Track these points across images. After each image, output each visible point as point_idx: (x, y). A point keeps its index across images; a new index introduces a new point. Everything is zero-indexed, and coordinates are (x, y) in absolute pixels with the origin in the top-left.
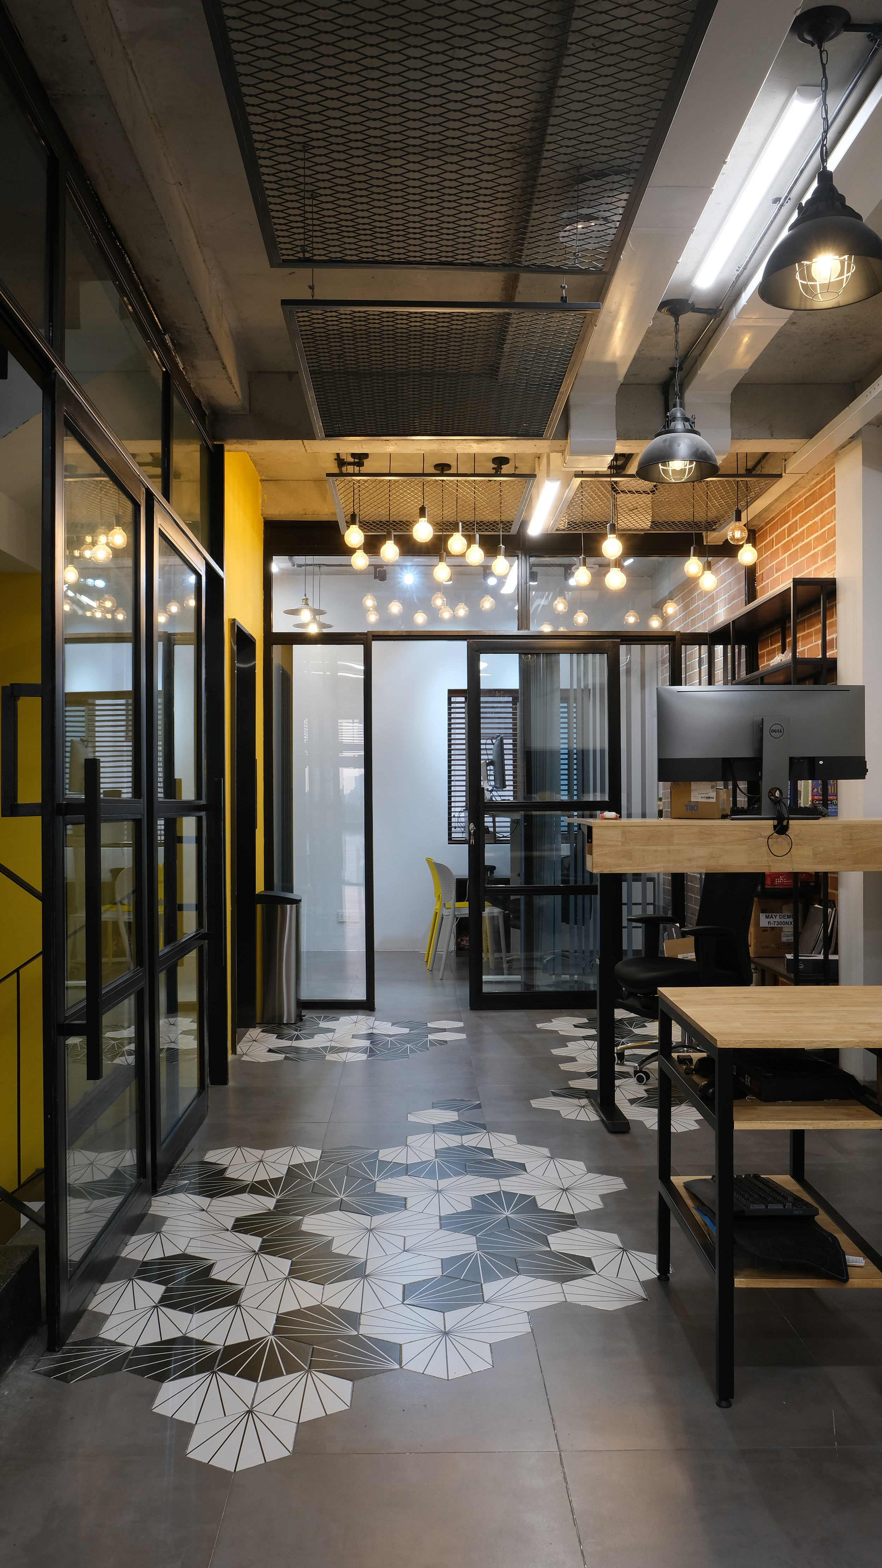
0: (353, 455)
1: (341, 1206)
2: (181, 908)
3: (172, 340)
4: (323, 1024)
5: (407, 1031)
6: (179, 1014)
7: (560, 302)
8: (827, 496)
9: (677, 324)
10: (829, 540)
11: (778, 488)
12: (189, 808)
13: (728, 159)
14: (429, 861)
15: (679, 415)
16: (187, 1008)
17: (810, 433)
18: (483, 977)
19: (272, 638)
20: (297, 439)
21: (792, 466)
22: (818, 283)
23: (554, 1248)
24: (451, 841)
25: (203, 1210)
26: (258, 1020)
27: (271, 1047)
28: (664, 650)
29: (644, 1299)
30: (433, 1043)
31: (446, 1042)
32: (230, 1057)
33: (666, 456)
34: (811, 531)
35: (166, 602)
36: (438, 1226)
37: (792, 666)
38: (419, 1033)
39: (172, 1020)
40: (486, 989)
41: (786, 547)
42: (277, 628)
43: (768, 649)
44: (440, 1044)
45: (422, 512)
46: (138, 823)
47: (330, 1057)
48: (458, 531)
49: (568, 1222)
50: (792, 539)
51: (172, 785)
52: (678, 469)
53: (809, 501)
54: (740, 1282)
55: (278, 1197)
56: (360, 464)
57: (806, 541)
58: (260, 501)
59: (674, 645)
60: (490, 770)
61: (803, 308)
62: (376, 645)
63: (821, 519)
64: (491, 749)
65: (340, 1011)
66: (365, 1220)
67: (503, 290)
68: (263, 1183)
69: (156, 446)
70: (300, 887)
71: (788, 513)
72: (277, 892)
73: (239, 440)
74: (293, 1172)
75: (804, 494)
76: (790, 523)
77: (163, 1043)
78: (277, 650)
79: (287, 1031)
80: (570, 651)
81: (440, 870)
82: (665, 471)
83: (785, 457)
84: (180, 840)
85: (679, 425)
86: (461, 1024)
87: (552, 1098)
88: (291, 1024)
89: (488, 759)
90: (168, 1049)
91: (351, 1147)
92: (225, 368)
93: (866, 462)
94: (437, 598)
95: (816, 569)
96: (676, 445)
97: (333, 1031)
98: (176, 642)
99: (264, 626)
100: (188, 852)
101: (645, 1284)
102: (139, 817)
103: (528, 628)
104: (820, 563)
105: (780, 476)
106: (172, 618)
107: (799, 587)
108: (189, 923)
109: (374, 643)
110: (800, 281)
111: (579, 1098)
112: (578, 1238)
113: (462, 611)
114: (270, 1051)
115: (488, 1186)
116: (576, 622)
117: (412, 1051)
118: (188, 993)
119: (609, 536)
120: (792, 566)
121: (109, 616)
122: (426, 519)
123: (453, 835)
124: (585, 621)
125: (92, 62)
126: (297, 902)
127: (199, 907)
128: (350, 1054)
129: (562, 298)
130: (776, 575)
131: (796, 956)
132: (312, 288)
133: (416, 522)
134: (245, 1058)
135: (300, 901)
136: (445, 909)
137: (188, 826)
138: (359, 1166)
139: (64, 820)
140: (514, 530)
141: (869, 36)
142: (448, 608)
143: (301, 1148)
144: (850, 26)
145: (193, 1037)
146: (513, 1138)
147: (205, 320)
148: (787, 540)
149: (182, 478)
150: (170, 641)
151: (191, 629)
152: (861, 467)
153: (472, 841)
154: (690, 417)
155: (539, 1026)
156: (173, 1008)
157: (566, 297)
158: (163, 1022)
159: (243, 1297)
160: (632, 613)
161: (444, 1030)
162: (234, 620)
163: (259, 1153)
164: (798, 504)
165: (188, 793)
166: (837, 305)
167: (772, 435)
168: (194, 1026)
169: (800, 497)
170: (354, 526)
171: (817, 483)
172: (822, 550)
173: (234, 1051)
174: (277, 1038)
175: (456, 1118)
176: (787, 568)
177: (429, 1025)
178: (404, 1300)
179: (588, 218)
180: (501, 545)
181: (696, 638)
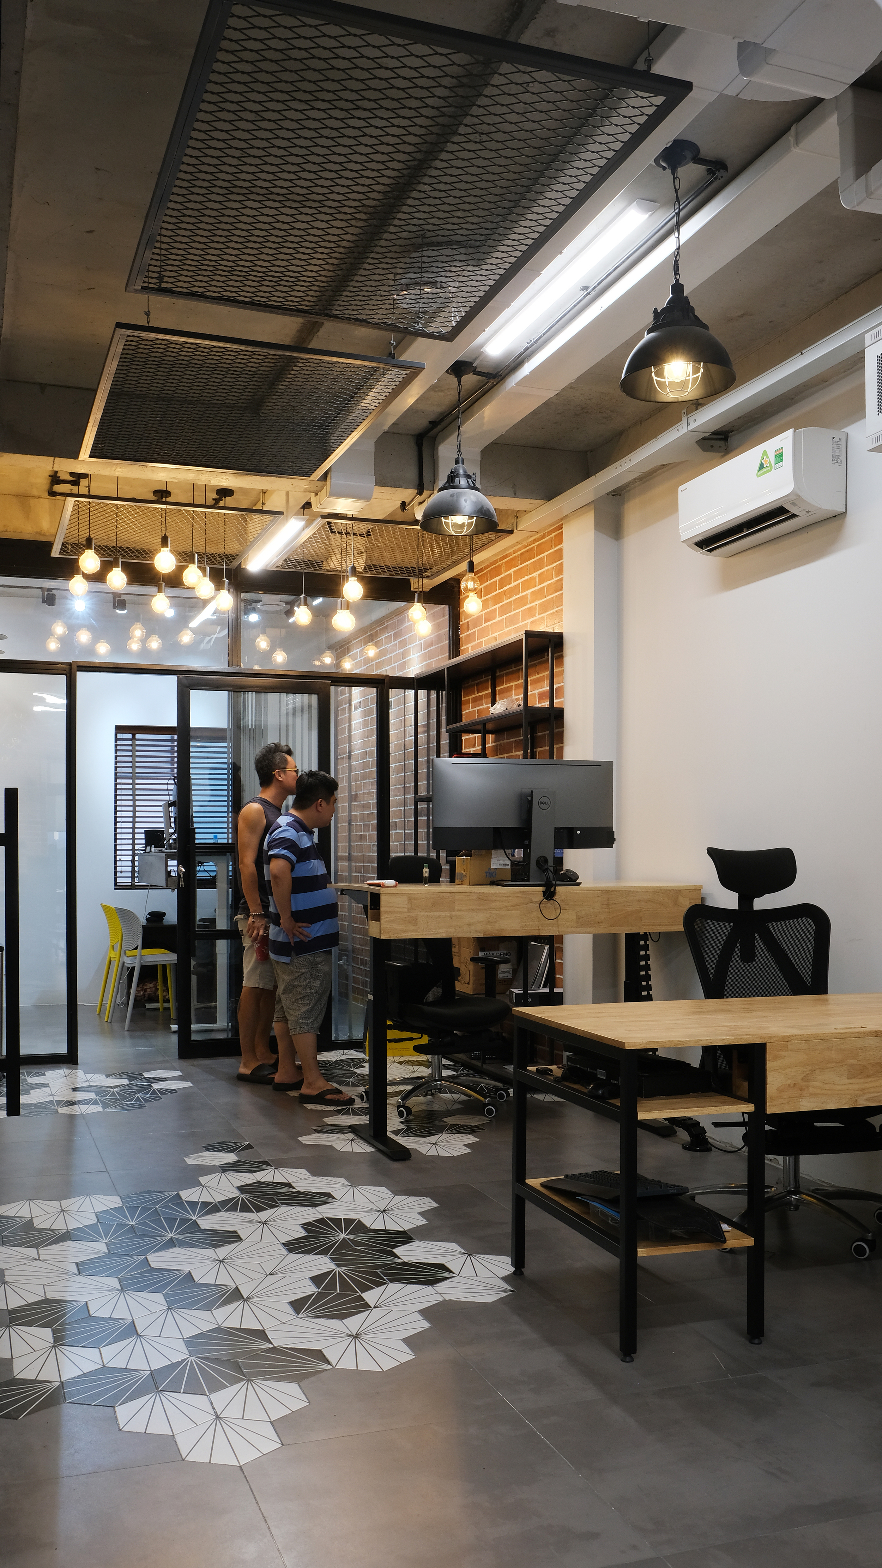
0: (71, 474)
1: (177, 1243)
4: (34, 1080)
5: (126, 1081)
8: (546, 554)
9: (459, 385)
10: (548, 596)
11: (506, 543)
13: (564, 251)
15: (461, 472)
17: (550, 494)
18: (192, 1026)
20: (49, 456)
21: (526, 524)
22: (667, 381)
23: (404, 1259)
24: (117, 887)
25: (36, 1260)
28: (372, 692)
29: (512, 1291)
30: (163, 1092)
31: (175, 1090)
33: (450, 510)
34: (527, 585)
36: (286, 1251)
37: (524, 714)
38: (141, 1084)
40: (194, 1037)
41: (498, 599)
43: (473, 696)
44: (170, 1093)
45: (165, 541)
47: (63, 1111)
48: (194, 563)
49: (404, 1238)
50: (505, 591)
52: (460, 523)
53: (525, 557)
54: (642, 1252)
55: (105, 1241)
56: (76, 483)
57: (521, 595)
59: (381, 688)
61: (648, 399)
62: (80, 676)
63: (539, 575)
65: (44, 1066)
67: (298, 331)
71: (500, 566)
75: (519, 550)
76: (503, 575)
80: (280, 690)
81: (123, 915)
82: (447, 524)
83: (517, 515)
85: (463, 482)
86: (180, 1073)
87: (318, 1135)
93: (598, 526)
94: (136, 629)
95: (532, 622)
96: (460, 501)
97: (47, 1085)
101: (505, 1279)
103: (237, 665)
104: (538, 617)
105: (511, 532)
107: (530, 637)
109: (78, 674)
110: (655, 378)
111: (344, 1133)
112: (417, 1249)
115: (311, 1214)
116: (275, 660)
117: (146, 1100)
119: (350, 579)
120: (504, 617)
122: (169, 549)
123: (118, 880)
125: (17, 73)
128: (83, 1107)
130: (484, 625)
131: (525, 989)
132: (148, 314)
133: (157, 551)
136: (125, 958)
140: (235, 564)
141: (708, 170)
143: (96, 1196)
144: (698, 159)
148: (498, 591)
152: (593, 531)
153: (182, 883)
154: (471, 475)
159: (140, 1329)
160: (328, 653)
161: (164, 1079)
163: (55, 1204)
164: (512, 559)
166: (676, 400)
167: (515, 494)
169: (514, 552)
170: (89, 551)
171: (535, 541)
172: (540, 605)
175: (235, 1159)
176: (498, 619)
177: (146, 1075)
178: (297, 1314)
179: (433, 284)
180: (225, 579)
181: (404, 683)
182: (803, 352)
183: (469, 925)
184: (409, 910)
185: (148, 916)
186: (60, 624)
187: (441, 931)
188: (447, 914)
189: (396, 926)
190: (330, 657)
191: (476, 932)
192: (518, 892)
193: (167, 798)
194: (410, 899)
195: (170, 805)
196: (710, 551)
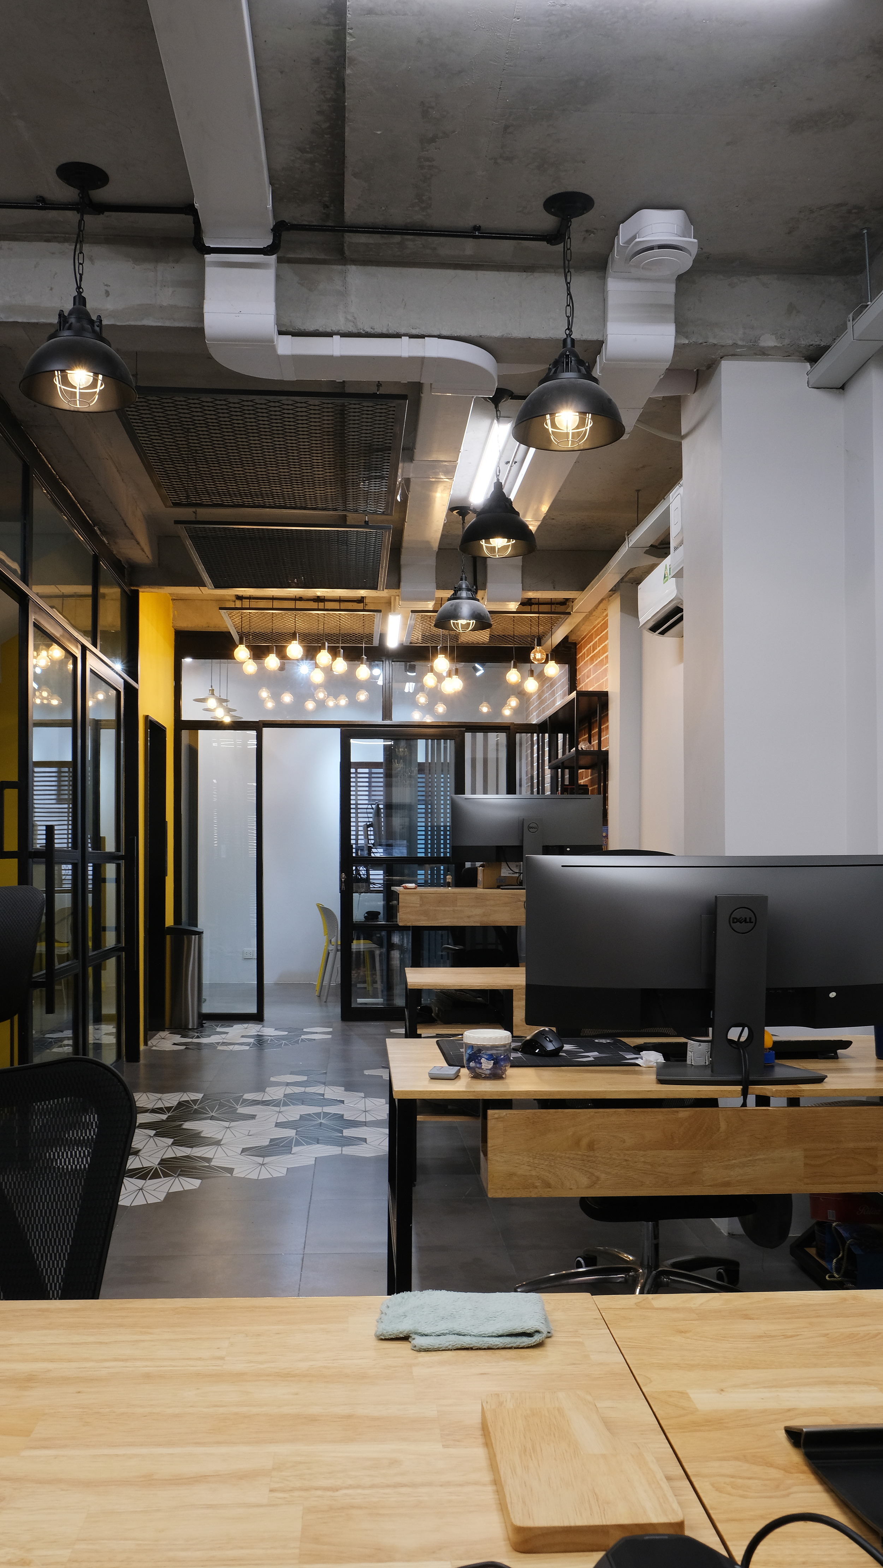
1: (212, 1118)
2: (104, 929)
3: (99, 529)
4: (219, 1029)
5: (286, 1033)
6: (103, 1023)
7: (364, 524)
11: (572, 620)
12: (111, 857)
14: (318, 905)
15: (464, 586)
16: (109, 1019)
17: (582, 586)
18: (354, 999)
19: (181, 725)
20: (195, 587)
21: (576, 607)
23: (344, 1134)
26: (167, 1027)
27: (176, 1042)
28: (502, 737)
30: (304, 1040)
31: (315, 1040)
32: (142, 1047)
35: (94, 691)
36: (274, 1126)
37: (576, 758)
38: (294, 1035)
39: (97, 1027)
40: (355, 1007)
41: (592, 659)
42: (185, 717)
44: (309, 1041)
45: (294, 636)
46: (75, 866)
47: (220, 1048)
48: (324, 647)
49: (359, 1124)
51: (98, 841)
52: (464, 624)
55: (169, 1114)
58: (172, 616)
59: (509, 734)
60: (371, 831)
62: (265, 731)
64: (371, 813)
65: (235, 1021)
66: (226, 1124)
68: (161, 1109)
69: (88, 589)
70: (203, 923)
71: (593, 634)
72: (184, 926)
73: (151, 586)
74: (180, 1104)
75: (600, 622)
76: (593, 642)
77: (91, 1040)
78: (185, 734)
79: (191, 1033)
80: (425, 737)
81: (326, 912)
82: (456, 625)
83: (569, 601)
84: (104, 880)
85: (464, 593)
86: (331, 1030)
87: (381, 1069)
88: (194, 1029)
89: (369, 822)
90: (94, 1043)
91: (226, 1093)
92: (138, 543)
93: (622, 610)
94: (320, 692)
96: (459, 609)
97: (227, 1033)
98: (102, 727)
99: (175, 715)
100: (110, 889)
102: (76, 861)
103: (390, 718)
105: (570, 613)
106: (98, 703)
107: (580, 698)
108: (110, 939)
109: (264, 729)
112: (362, 1131)
113: (343, 701)
114: (175, 1044)
115: (314, 1110)
117: (285, 1044)
118: (109, 1008)
121: (45, 702)
122: (298, 641)
124: (444, 711)
126: (200, 934)
127: (118, 929)
128: (236, 1046)
129: (366, 521)
130: (587, 681)
132: (195, 516)
134: (154, 1048)
135: (202, 932)
136: (331, 946)
137: (110, 870)
138: (228, 1101)
139: (32, 861)
140: (374, 644)
142: (331, 698)
143: (188, 1093)
145: (114, 1036)
146: (343, 1088)
147: (123, 520)
149: (107, 598)
150: (98, 725)
151: (112, 716)
152: (620, 612)
153: (343, 888)
155: (391, 1031)
156: (99, 1019)
157: (368, 521)
158: (91, 1028)
159: (141, 1152)
160: (485, 704)
161: (315, 1033)
162: (148, 716)
163: (159, 1095)
164: (597, 629)
165: (110, 846)
167: (554, 588)
168: (114, 1030)
169: (598, 623)
170: (242, 645)
173: (146, 1044)
174: (181, 1037)
175: (306, 1079)
176: (592, 677)
177: (305, 1030)
178: (241, 1153)
180: (364, 656)
181: (529, 729)
182: (665, 497)
183: (469, 917)
184: (421, 905)
185: (366, 915)
186: (264, 689)
187: (446, 921)
188: (451, 909)
189: (412, 917)
190: (486, 706)
191: (474, 922)
192: (510, 894)
193: (367, 820)
194: (421, 898)
195: (368, 826)
196: (662, 633)
